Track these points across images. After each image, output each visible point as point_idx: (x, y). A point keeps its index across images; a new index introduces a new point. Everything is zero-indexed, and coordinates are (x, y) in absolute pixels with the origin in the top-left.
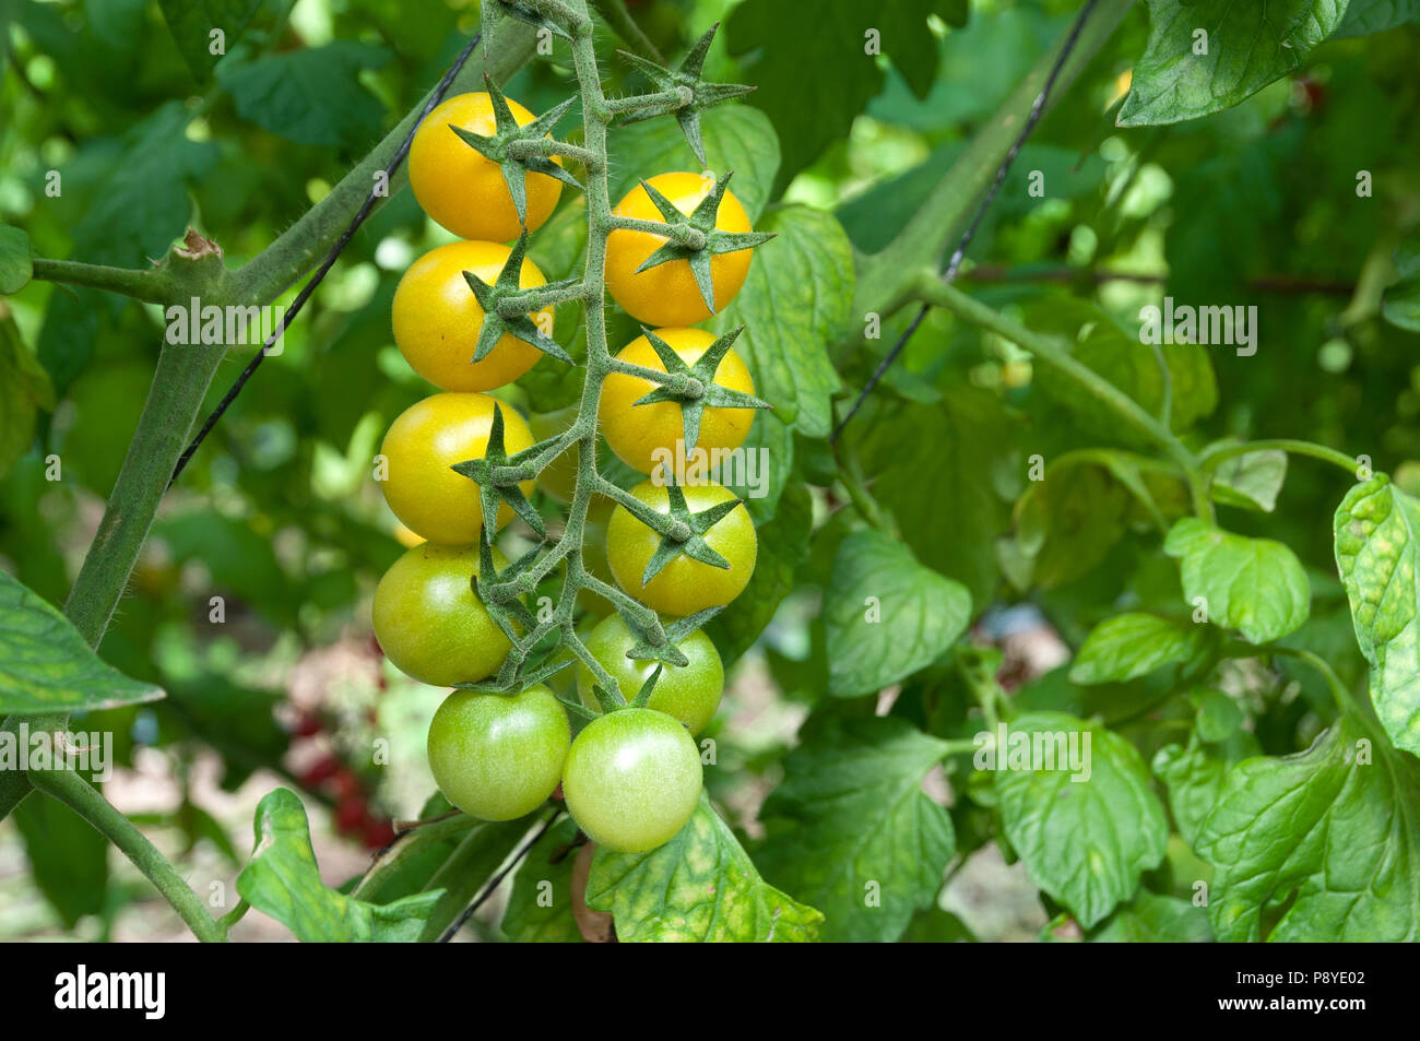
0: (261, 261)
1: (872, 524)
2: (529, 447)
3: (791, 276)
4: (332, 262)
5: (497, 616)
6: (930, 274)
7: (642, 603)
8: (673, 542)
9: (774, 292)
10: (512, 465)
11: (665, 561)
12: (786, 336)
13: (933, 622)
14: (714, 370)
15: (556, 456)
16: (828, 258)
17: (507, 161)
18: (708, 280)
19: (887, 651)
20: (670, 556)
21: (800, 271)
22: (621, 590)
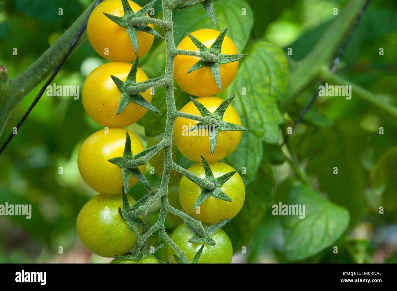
0: (25, 74)
1: (304, 183)
2: (142, 151)
3: (260, 72)
4: (56, 74)
5: (131, 225)
6: (325, 70)
7: (194, 218)
8: (207, 191)
9: (252, 80)
10: (135, 159)
11: (204, 199)
12: (258, 99)
13: (332, 226)
14: (222, 115)
15: (154, 154)
16: (277, 64)
17: (129, 27)
18: (219, 75)
19: (311, 240)
20: (206, 197)
21: (264, 70)
22: (186, 213)
